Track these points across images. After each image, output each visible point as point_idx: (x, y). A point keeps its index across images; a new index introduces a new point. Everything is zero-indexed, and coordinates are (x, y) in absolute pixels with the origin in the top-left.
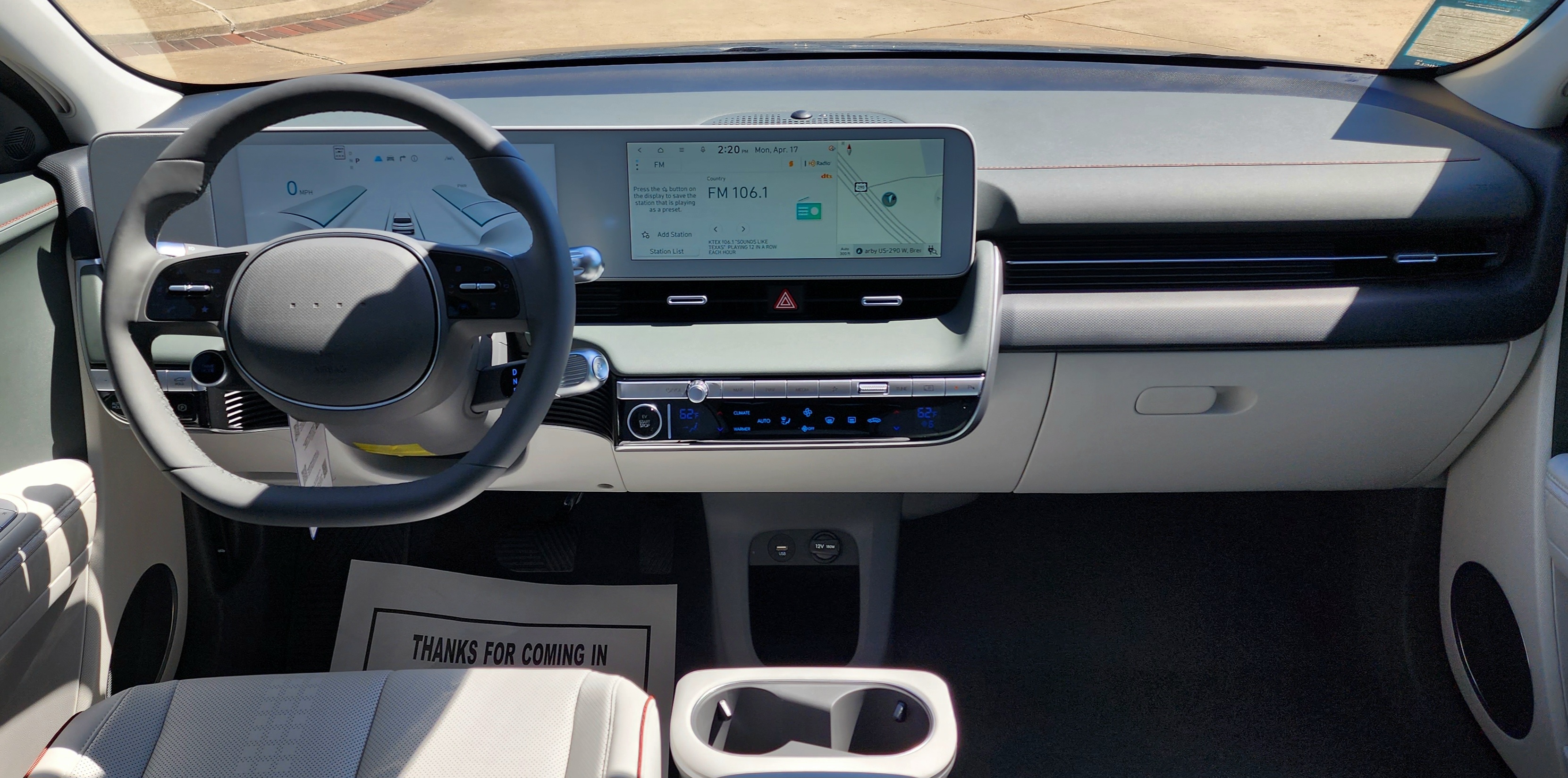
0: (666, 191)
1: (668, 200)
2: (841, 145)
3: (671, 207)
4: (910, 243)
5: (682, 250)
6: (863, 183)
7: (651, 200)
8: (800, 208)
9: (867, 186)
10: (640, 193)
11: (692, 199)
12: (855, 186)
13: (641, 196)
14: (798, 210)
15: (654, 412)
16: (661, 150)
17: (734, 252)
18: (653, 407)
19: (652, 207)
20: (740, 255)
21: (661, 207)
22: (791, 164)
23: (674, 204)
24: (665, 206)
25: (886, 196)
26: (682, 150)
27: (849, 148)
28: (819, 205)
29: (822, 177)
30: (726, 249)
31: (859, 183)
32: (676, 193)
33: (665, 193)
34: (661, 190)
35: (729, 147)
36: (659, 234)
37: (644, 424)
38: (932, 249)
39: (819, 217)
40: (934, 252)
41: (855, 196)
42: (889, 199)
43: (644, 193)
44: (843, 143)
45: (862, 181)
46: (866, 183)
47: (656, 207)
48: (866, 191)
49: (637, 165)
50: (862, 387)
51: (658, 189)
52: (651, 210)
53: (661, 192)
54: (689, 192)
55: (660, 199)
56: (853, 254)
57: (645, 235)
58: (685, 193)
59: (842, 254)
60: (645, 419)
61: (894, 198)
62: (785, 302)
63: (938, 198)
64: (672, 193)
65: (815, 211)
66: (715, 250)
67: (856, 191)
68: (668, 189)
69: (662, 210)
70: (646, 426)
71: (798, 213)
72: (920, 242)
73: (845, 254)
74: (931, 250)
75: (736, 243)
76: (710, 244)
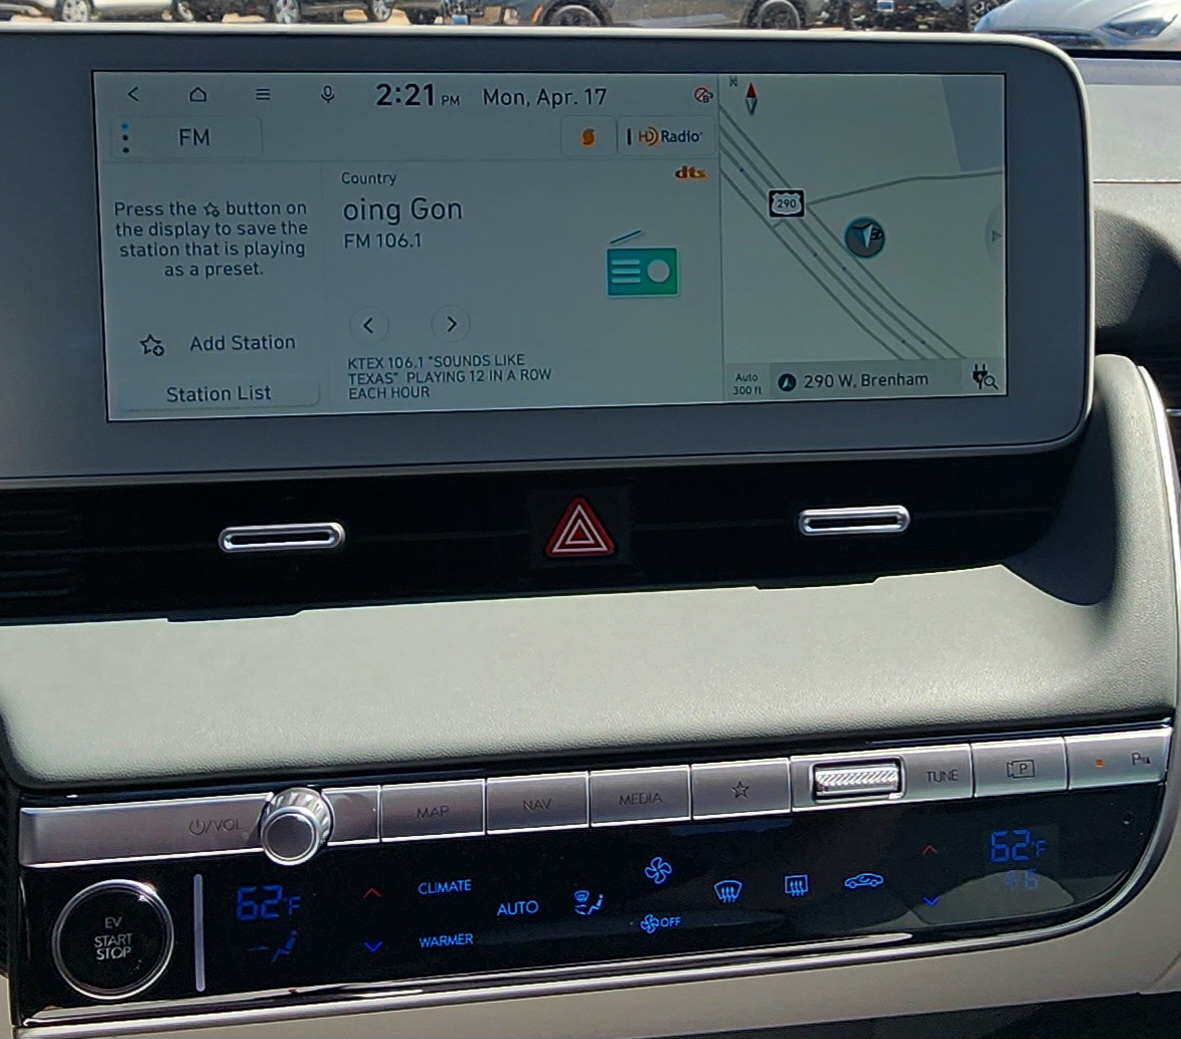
0: (216, 214)
1: (221, 240)
2: (728, 86)
3: (232, 261)
4: (924, 359)
5: (267, 390)
6: (792, 192)
7: (171, 241)
8: (614, 262)
9: (802, 200)
10: (133, 221)
11: (296, 239)
12: (771, 201)
13: (138, 231)
14: (610, 267)
15: (148, 909)
16: (198, 95)
17: (426, 391)
18: (147, 891)
19: (173, 261)
20: (444, 399)
21: (202, 261)
22: (589, 138)
23: (242, 252)
24: (213, 261)
25: (856, 228)
26: (263, 94)
27: (751, 93)
28: (670, 255)
29: (677, 174)
30: (400, 382)
31: (781, 192)
32: (246, 221)
33: (212, 221)
34: (201, 211)
35: (407, 87)
36: (196, 343)
37: (113, 946)
38: (984, 373)
39: (670, 286)
40: (989, 381)
41: (772, 228)
42: (865, 238)
43: (146, 222)
44: (734, 82)
45: (788, 186)
46: (801, 193)
47: (184, 261)
48: (801, 214)
49: (125, 138)
50: (824, 777)
51: (192, 210)
52: (169, 272)
53: (201, 219)
54: (286, 218)
55: (198, 240)
56: (770, 393)
57: (151, 345)
58: (275, 219)
59: (737, 391)
60: (114, 932)
61: (878, 234)
62: (580, 535)
63: (995, 236)
64: (234, 221)
65: (658, 270)
66: (366, 388)
67: (773, 214)
68: (223, 209)
69: (202, 272)
70: (117, 953)
71: (611, 276)
72: (949, 354)
73: (747, 391)
74: (979, 376)
75: (430, 366)
76: (353, 370)
